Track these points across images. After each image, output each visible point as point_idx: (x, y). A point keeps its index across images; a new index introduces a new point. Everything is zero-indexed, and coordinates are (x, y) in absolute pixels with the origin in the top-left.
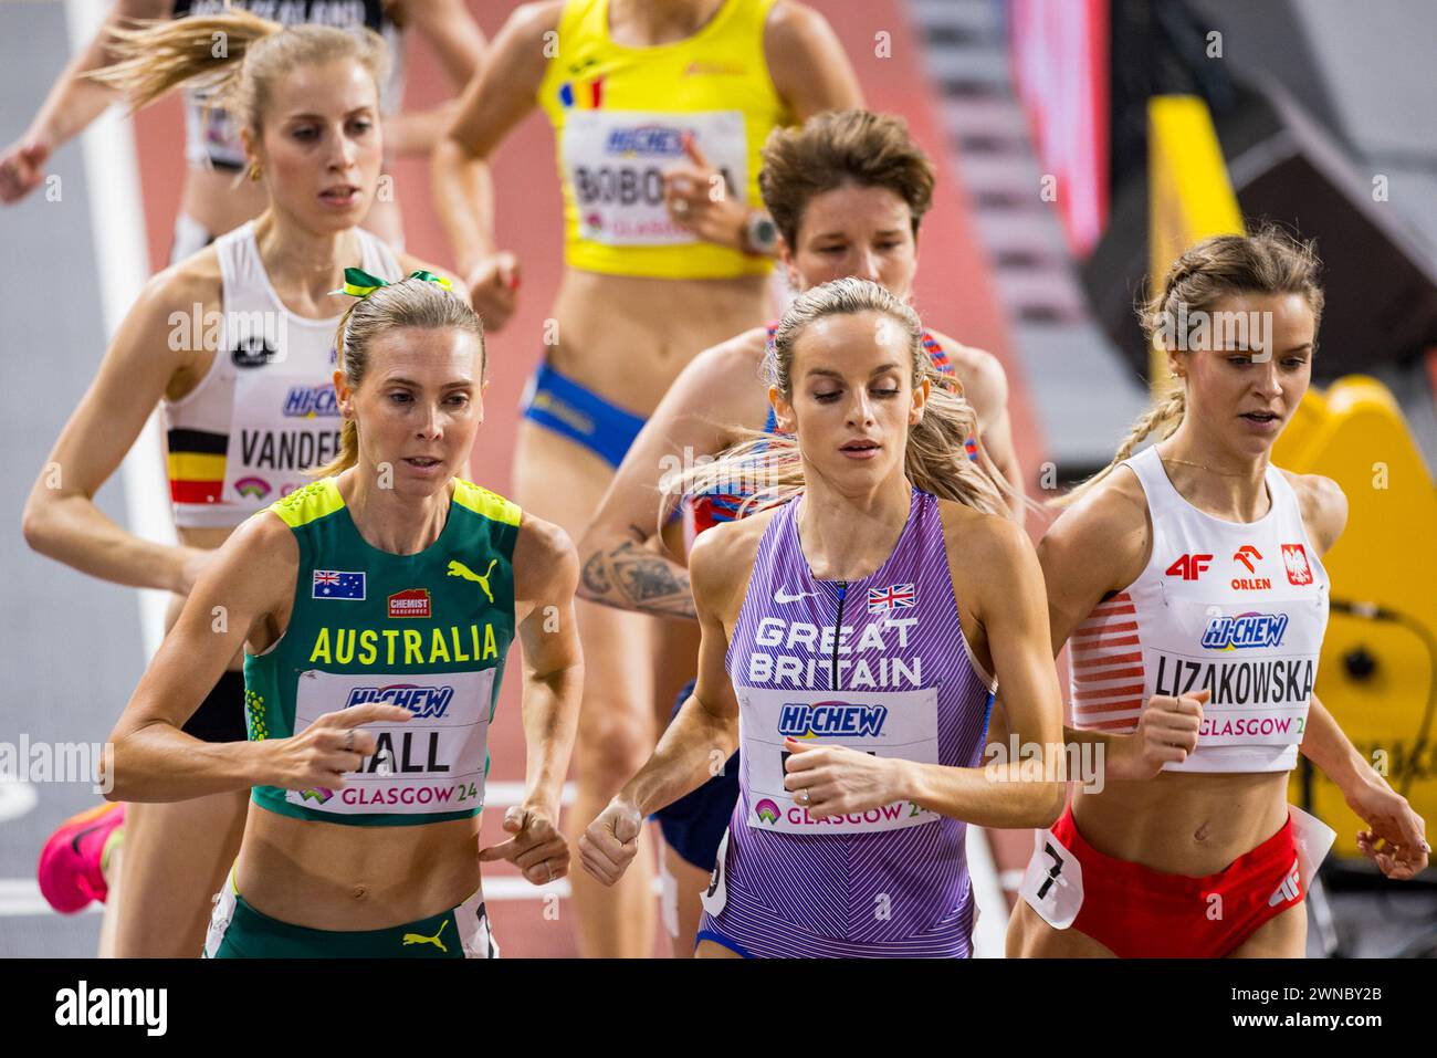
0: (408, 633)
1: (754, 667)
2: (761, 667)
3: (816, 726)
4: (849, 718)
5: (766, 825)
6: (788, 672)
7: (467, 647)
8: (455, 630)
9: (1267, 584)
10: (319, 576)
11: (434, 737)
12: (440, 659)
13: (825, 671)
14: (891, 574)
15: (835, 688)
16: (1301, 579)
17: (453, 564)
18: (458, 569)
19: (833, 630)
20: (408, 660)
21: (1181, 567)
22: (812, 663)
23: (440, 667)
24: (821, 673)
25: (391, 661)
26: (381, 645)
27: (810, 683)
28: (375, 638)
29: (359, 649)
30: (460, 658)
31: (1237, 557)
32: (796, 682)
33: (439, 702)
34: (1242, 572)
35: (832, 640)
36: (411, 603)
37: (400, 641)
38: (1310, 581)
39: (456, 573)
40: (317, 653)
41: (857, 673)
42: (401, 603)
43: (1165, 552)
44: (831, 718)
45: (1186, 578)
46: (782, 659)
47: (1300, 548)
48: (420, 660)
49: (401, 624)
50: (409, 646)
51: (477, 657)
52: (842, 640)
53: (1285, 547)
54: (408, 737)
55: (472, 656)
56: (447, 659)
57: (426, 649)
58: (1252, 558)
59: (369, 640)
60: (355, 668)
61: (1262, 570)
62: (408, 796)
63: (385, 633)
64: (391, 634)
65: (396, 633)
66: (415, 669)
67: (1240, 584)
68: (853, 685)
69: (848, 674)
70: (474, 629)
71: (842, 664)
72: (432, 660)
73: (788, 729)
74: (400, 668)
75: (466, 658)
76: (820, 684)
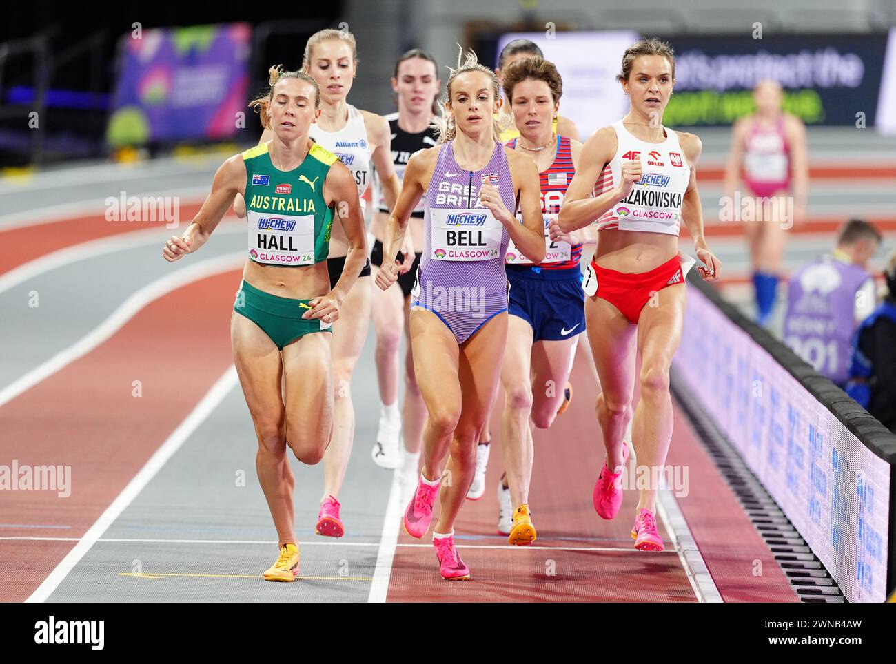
0: (281, 199)
1: (438, 199)
2: (441, 199)
3: (461, 222)
4: (473, 219)
5: (440, 258)
6: (452, 201)
7: (301, 206)
8: (297, 200)
9: (662, 164)
10: (254, 177)
11: (291, 238)
12: (290, 209)
13: (465, 201)
14: (489, 169)
15: (469, 208)
16: (677, 164)
17: (301, 176)
18: (303, 178)
19: (469, 187)
20: (279, 209)
21: (628, 155)
22: (460, 198)
23: (295, 214)
24: (464, 202)
25: (273, 209)
26: (271, 203)
27: (460, 205)
28: (269, 200)
29: (263, 203)
30: (298, 210)
31: (650, 154)
32: (455, 204)
33: (291, 226)
34: (651, 159)
35: (468, 190)
36: (284, 189)
37: (277, 201)
38: (681, 166)
39: (302, 180)
40: (252, 204)
41: (478, 202)
42: (280, 188)
43: (622, 150)
44: (466, 219)
45: (630, 159)
46: (449, 196)
47: (679, 155)
48: (283, 209)
49: (279, 196)
50: (280, 204)
51: (305, 210)
52: (472, 191)
53: (670, 154)
54: (281, 237)
55: (303, 210)
56: (293, 210)
57: (286, 206)
58: (656, 155)
59: (267, 200)
60: (261, 210)
61: (660, 160)
62: (283, 258)
63: (273, 198)
64: (275, 199)
65: (277, 199)
66: (282, 212)
67: (650, 163)
68: (476, 206)
69: (474, 203)
70: (305, 201)
71: (472, 199)
72: (288, 210)
73: (450, 223)
74: (276, 211)
75: (300, 210)
76: (463, 207)
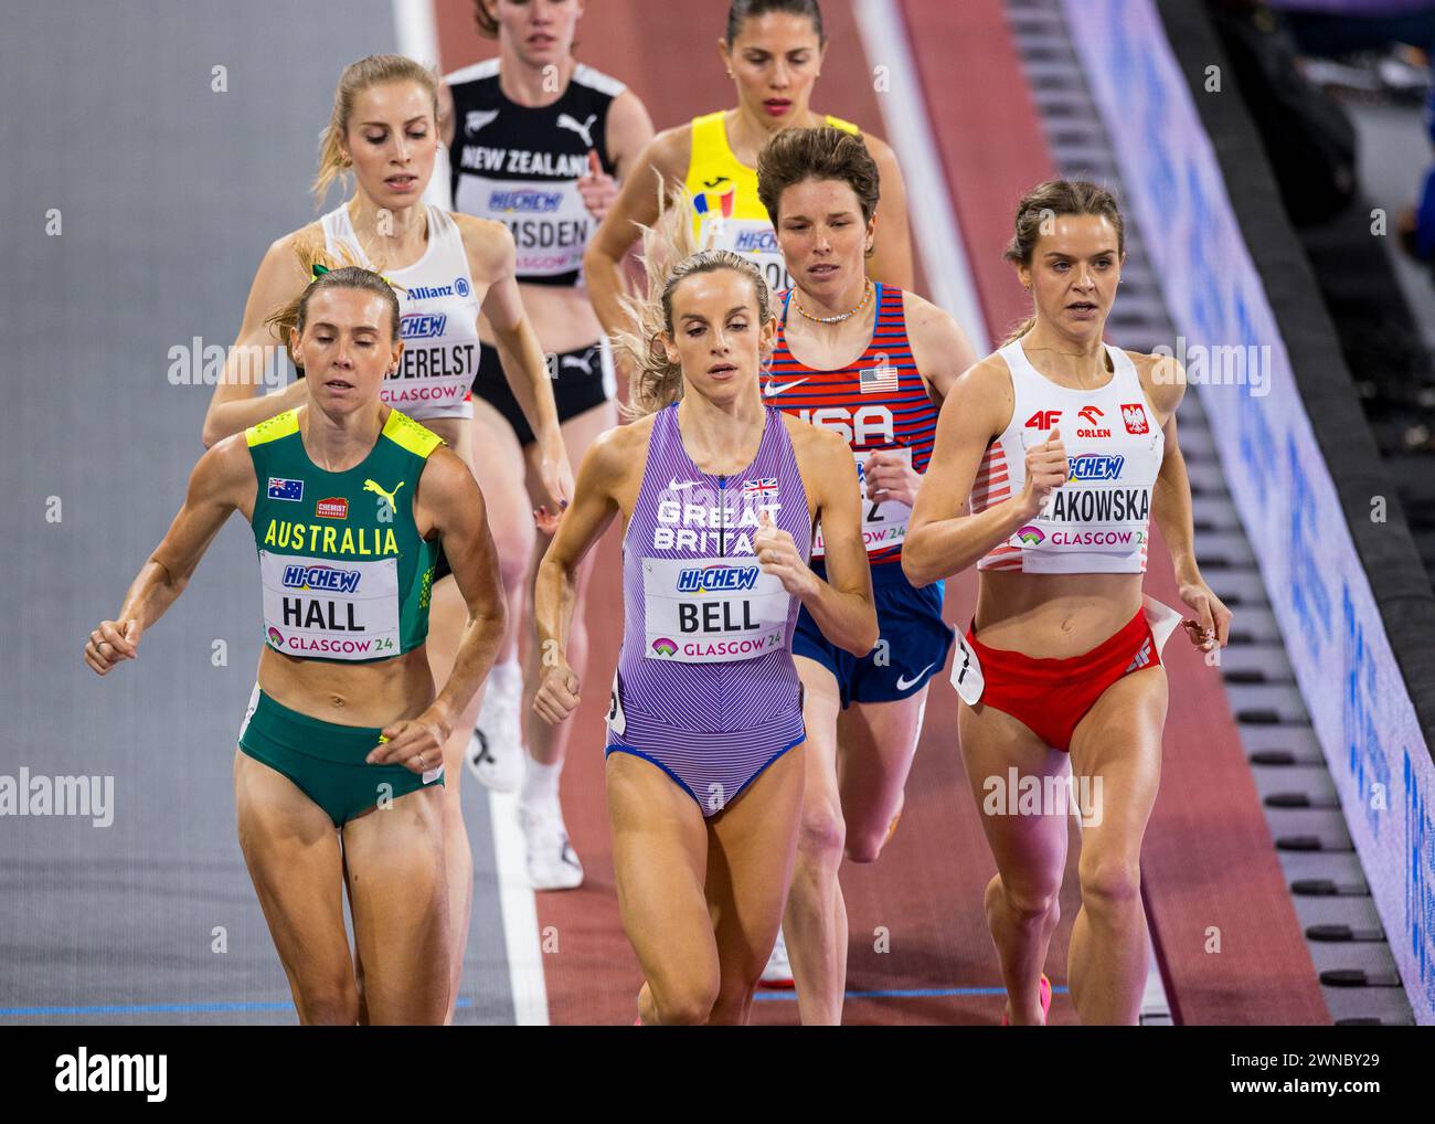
0: (328, 529)
1: (658, 538)
2: (664, 538)
3: (706, 584)
4: (730, 577)
5: (665, 656)
6: (686, 542)
7: (370, 544)
8: (361, 531)
9: (1107, 433)
10: (272, 482)
11: (350, 607)
12: (348, 551)
13: (714, 540)
14: (760, 471)
15: (722, 555)
16: (1138, 430)
17: (368, 482)
18: (371, 486)
19: (718, 511)
20: (325, 550)
21: (1038, 420)
22: (704, 534)
23: (358, 558)
24: (711, 542)
25: (313, 549)
26: (307, 536)
27: (703, 549)
28: (303, 530)
29: (292, 537)
30: (363, 551)
32: (693, 549)
33: (351, 582)
35: (719, 518)
36: (334, 507)
37: (321, 535)
38: (1146, 431)
39: (370, 489)
40: (269, 537)
41: (739, 542)
42: (326, 507)
44: (717, 578)
45: (1041, 427)
46: (681, 533)
47: (1139, 406)
48: (334, 550)
49: (324, 522)
50: (326, 539)
51: (378, 552)
52: (726, 518)
53: (1125, 406)
54: (331, 605)
55: (373, 550)
56: (353, 552)
57: (338, 543)
58: (1094, 415)
59: (299, 531)
60: (289, 551)
62: (336, 646)
63: (311, 527)
64: (315, 529)
65: (319, 528)
66: (330, 555)
67: (1082, 434)
68: (736, 551)
69: (732, 543)
70: (377, 532)
71: (727, 536)
72: (342, 551)
73: (685, 587)
74: (319, 553)
75: (368, 552)
76: (710, 553)
